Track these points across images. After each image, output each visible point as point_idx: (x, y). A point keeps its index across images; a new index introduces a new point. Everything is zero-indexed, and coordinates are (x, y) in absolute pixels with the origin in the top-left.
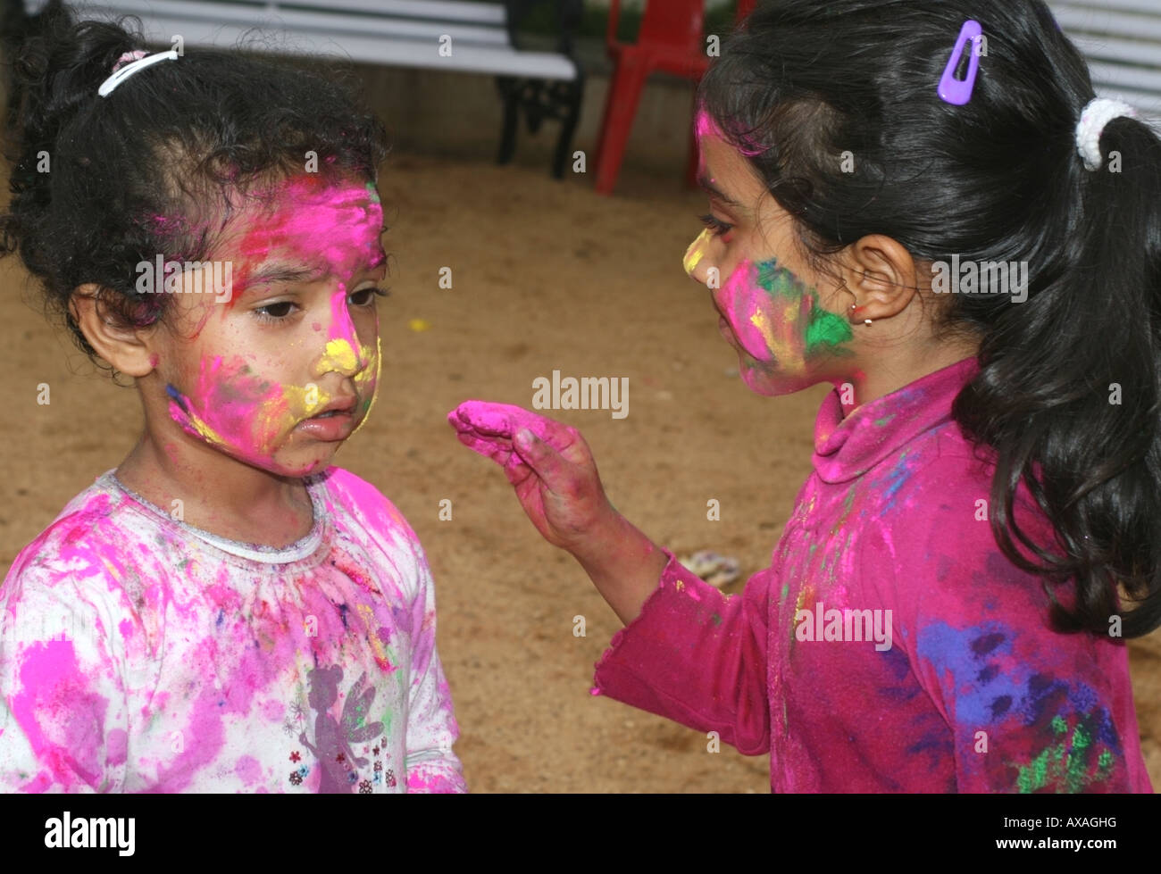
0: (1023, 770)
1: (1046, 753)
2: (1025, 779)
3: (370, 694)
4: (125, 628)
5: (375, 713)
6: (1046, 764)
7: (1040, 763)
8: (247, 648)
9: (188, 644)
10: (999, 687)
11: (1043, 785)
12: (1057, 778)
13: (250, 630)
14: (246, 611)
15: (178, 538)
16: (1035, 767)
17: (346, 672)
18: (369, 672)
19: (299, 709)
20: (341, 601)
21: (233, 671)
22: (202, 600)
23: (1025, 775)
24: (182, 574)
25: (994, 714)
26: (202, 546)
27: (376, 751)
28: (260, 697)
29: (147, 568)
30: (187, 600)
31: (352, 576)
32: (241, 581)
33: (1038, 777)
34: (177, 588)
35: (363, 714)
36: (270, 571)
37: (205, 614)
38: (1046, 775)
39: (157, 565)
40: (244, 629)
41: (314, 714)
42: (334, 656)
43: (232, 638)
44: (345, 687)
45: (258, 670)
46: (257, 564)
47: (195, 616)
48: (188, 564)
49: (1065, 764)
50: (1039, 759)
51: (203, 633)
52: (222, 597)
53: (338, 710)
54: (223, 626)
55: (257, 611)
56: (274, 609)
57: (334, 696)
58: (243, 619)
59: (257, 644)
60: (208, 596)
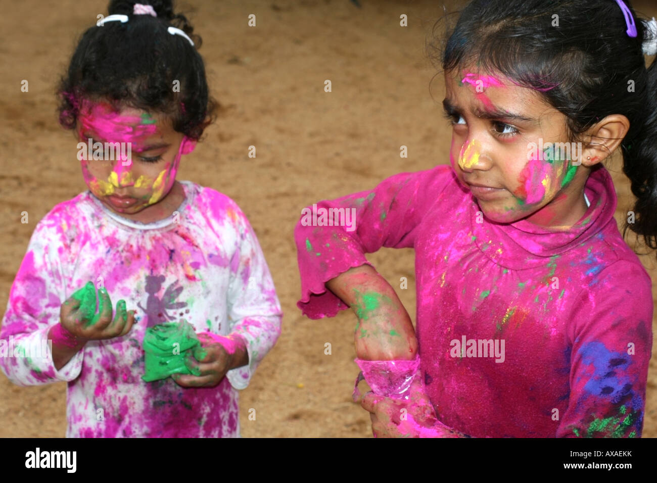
0: (596, 420)
1: (611, 419)
2: (595, 424)
3: (180, 290)
4: (60, 251)
5: (182, 298)
6: (608, 423)
7: (605, 422)
8: (117, 264)
9: (91, 260)
10: (610, 382)
11: (600, 431)
12: (609, 431)
13: (120, 257)
14: (120, 249)
15: (100, 216)
16: (602, 422)
17: (167, 279)
18: (181, 280)
19: (138, 292)
20: (172, 247)
21: (109, 274)
22: (102, 242)
23: (596, 423)
24: (97, 230)
25: (602, 392)
26: (109, 219)
27: (181, 314)
28: (119, 285)
29: (82, 227)
30: (96, 241)
31: (185, 237)
32: (122, 235)
33: (601, 426)
34: (93, 236)
35: (174, 298)
36: (138, 232)
37: (102, 248)
38: (605, 428)
39: (86, 226)
40: (118, 255)
41: (147, 295)
42: (162, 271)
43: (112, 259)
44: (166, 285)
45: (120, 273)
46: (133, 229)
47: (97, 249)
48: (101, 227)
49: (615, 428)
50: (607, 419)
51: (99, 256)
52: (112, 242)
53: (161, 294)
54: (109, 254)
55: (126, 249)
56: (135, 248)
57: (159, 288)
58: (118, 252)
59: (122, 263)
60: (105, 241)
